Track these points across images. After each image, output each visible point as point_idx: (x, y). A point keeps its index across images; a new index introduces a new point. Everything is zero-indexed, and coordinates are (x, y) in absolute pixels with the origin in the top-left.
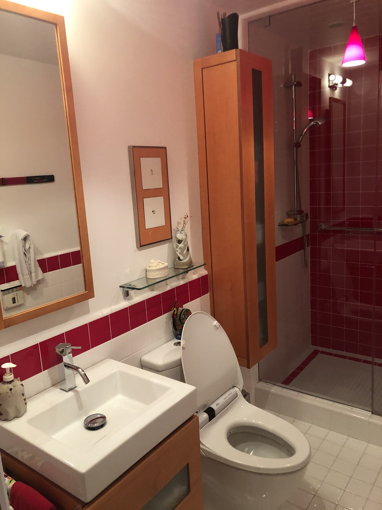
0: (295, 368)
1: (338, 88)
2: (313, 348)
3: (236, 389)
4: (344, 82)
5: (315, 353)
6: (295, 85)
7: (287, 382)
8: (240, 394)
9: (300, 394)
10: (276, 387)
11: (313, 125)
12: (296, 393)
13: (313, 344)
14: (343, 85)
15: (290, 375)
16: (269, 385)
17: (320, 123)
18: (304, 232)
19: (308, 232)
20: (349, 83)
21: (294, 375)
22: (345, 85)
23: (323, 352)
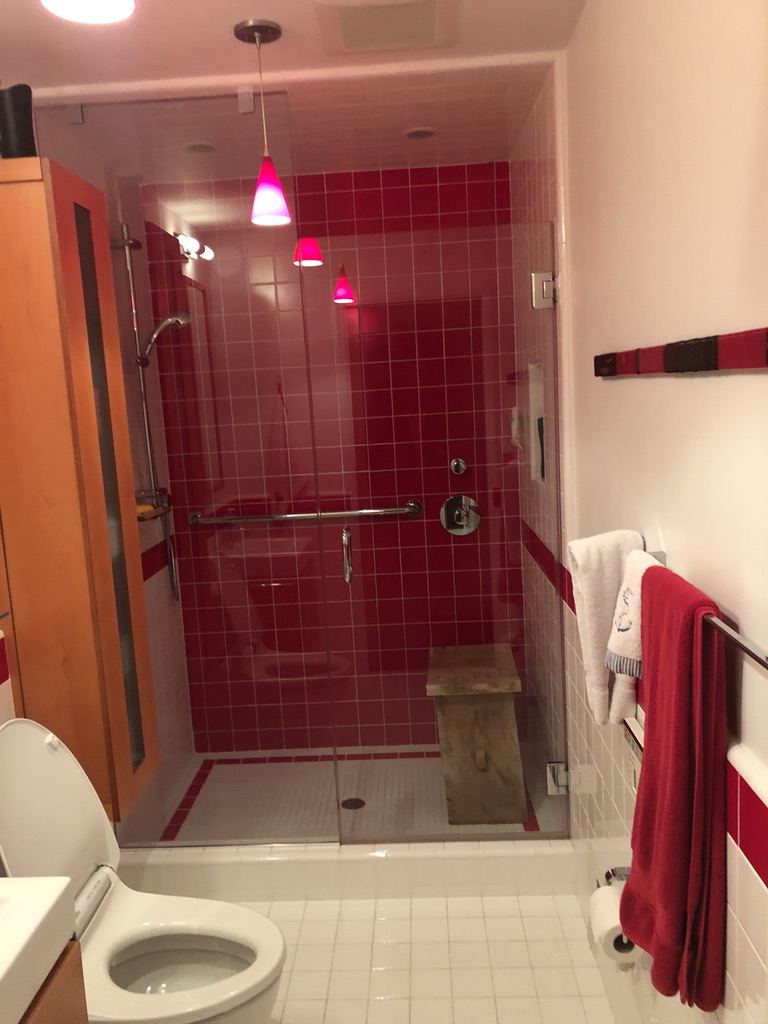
0: (178, 805)
1: (190, 261)
2: (198, 759)
3: (106, 870)
4: (202, 251)
5: (207, 765)
6: (131, 246)
7: (170, 834)
8: (115, 878)
9: (208, 850)
10: (155, 852)
11: (171, 325)
12: (199, 850)
13: (198, 750)
14: (199, 257)
15: (172, 822)
16: (141, 852)
17: (181, 323)
18: (166, 532)
19: (173, 532)
20: (209, 254)
21: (179, 818)
22: (203, 256)
23: (222, 762)
